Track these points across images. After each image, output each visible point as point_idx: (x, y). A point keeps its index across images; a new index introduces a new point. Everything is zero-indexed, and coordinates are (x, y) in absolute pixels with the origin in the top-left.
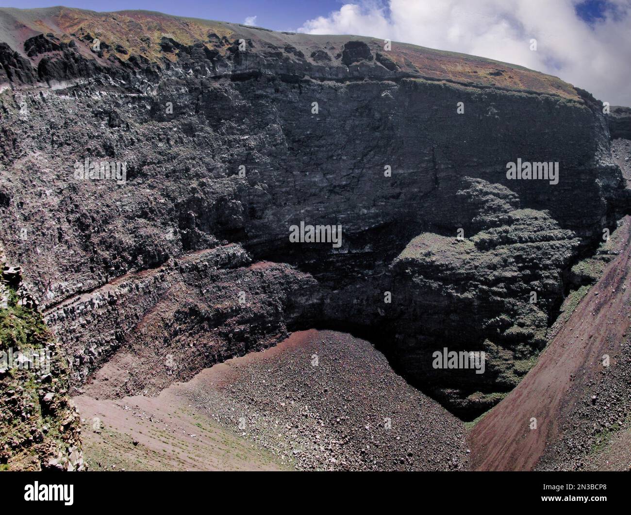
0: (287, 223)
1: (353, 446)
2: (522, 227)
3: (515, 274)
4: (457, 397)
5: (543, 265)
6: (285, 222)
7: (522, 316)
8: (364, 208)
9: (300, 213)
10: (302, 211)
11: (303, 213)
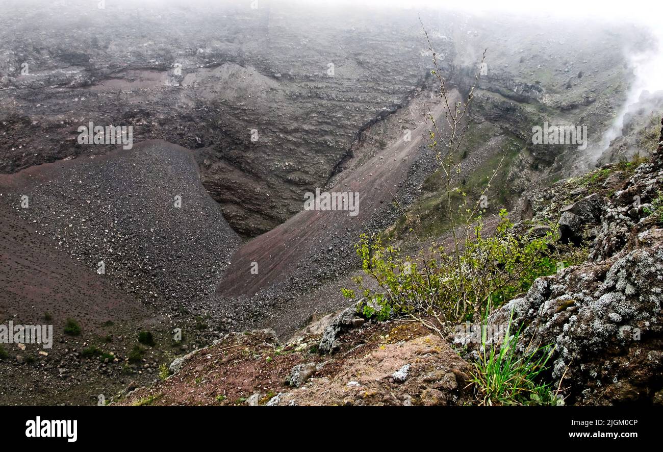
0: (129, 54)
1: (135, 242)
2: (333, 85)
3: (313, 128)
4: (239, 219)
5: (341, 124)
6: (128, 53)
7: (308, 166)
8: (201, 47)
9: (143, 46)
10: (145, 45)
11: (146, 46)
